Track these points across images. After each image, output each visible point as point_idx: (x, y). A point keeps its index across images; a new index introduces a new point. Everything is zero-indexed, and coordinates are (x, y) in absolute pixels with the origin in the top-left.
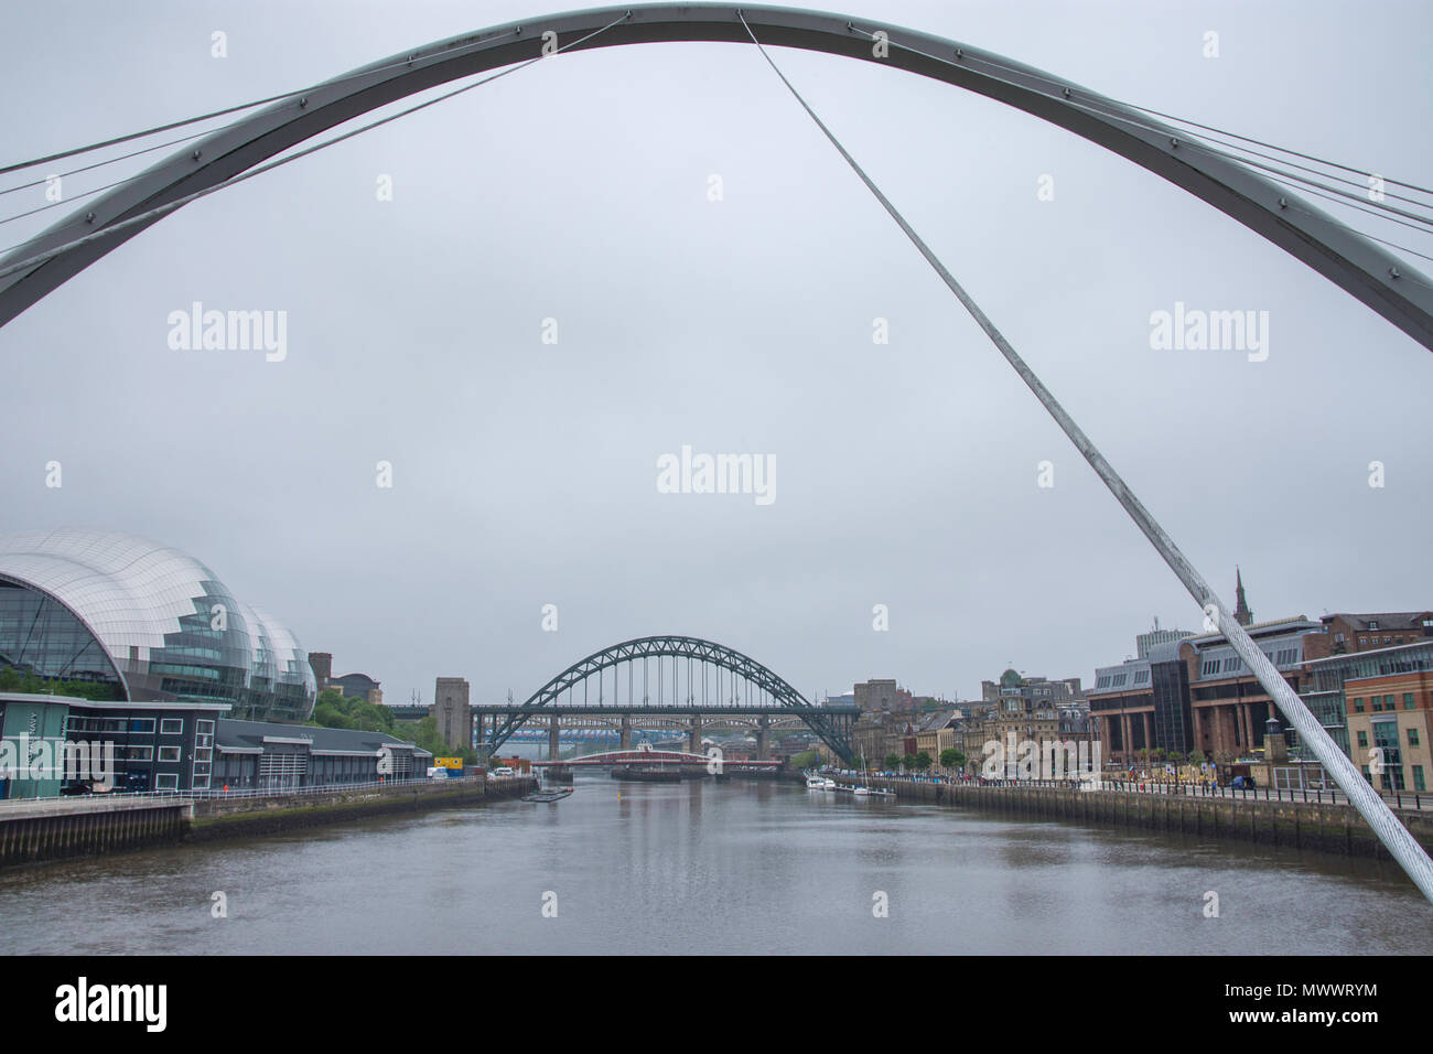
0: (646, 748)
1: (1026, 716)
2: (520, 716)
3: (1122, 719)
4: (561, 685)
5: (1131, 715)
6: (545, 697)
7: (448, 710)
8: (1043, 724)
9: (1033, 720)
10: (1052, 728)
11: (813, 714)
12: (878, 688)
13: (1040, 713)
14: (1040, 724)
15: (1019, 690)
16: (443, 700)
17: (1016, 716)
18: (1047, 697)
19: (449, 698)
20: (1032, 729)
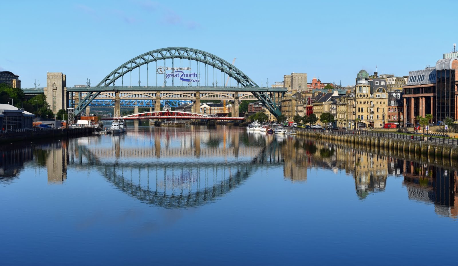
0: (168, 110)
1: (370, 96)
2: (94, 93)
3: (420, 98)
4: (117, 75)
5: (425, 97)
6: (108, 82)
7: (54, 90)
8: (379, 101)
9: (374, 98)
10: (384, 103)
11: (260, 92)
12: (297, 78)
13: (378, 94)
14: (377, 100)
15: (367, 82)
16: (52, 85)
17: (364, 96)
18: (382, 86)
19: (54, 83)
20: (373, 103)
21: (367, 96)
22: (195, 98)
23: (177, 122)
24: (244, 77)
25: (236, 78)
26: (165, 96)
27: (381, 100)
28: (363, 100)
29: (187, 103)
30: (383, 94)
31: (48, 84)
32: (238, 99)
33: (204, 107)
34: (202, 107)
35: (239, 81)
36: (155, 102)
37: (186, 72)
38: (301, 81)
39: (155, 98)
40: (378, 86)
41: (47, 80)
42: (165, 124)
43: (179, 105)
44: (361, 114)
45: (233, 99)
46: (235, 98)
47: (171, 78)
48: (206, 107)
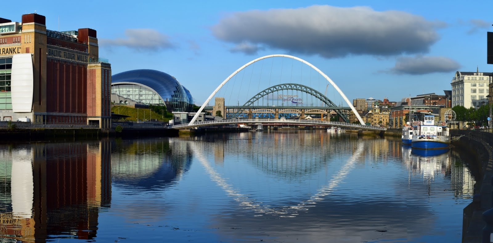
2: (241, 109)
4: (255, 99)
6: (249, 103)
7: (219, 108)
8: (384, 116)
9: (382, 114)
10: (387, 117)
11: (338, 110)
12: (359, 101)
13: (384, 113)
14: (383, 115)
15: (378, 107)
16: (218, 104)
17: (377, 113)
18: (386, 109)
19: (219, 104)
20: (381, 117)
21: (378, 113)
22: (301, 112)
23: (290, 127)
24: (329, 101)
25: (324, 101)
26: (282, 111)
27: (385, 115)
28: (376, 115)
29: (296, 115)
30: (386, 112)
31: (215, 104)
32: (330, 113)
33: (308, 118)
34: (307, 118)
35: (326, 103)
36: (275, 115)
37: (295, 98)
38: (362, 103)
39: (275, 112)
40: (384, 109)
41: (215, 102)
42: (282, 128)
43: (290, 116)
44: (375, 122)
45: (326, 113)
46: (328, 113)
47: (286, 101)
48: (309, 118)
